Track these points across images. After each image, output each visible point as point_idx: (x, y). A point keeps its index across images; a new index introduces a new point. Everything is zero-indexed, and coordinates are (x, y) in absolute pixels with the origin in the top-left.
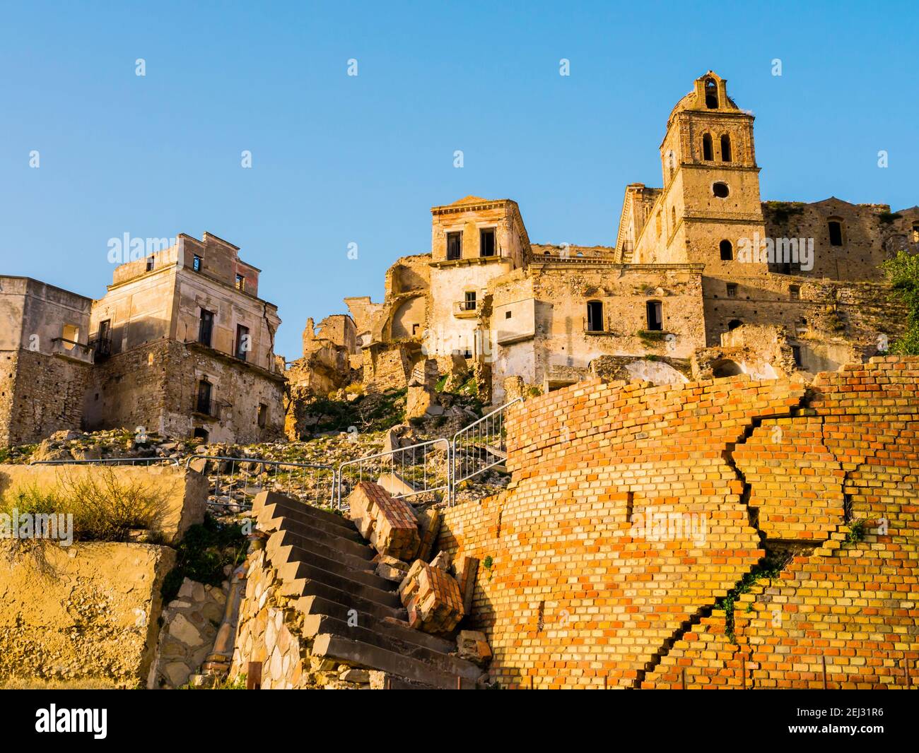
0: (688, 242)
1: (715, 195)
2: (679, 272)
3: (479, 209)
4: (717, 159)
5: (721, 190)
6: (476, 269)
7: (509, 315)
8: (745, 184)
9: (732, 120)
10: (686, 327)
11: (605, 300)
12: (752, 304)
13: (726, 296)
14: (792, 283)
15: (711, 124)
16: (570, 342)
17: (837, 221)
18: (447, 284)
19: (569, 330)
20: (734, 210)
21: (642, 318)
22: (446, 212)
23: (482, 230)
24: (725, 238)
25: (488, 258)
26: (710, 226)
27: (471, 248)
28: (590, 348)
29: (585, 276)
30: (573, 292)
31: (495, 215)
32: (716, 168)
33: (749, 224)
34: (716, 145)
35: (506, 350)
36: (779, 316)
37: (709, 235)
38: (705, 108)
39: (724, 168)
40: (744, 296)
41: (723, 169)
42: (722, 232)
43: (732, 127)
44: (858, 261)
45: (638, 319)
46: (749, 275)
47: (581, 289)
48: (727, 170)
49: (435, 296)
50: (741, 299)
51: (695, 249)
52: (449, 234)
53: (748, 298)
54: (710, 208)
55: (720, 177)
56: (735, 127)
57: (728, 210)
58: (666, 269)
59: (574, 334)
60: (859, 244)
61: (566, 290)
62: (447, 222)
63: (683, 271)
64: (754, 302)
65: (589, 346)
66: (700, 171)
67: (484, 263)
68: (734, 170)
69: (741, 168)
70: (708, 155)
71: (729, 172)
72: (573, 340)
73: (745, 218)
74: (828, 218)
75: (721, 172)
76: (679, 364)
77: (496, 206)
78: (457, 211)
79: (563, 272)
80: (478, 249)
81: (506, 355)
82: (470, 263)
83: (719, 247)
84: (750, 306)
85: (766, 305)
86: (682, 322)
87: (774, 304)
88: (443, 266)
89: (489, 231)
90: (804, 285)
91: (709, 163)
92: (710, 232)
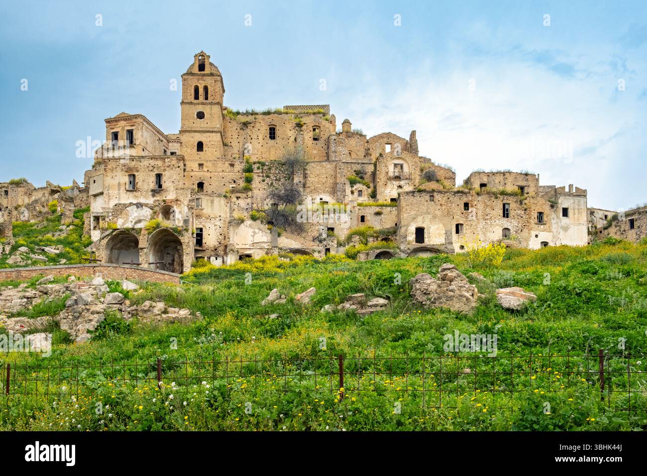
0: (181, 143)
1: (198, 118)
2: (171, 159)
3: (126, 119)
4: (201, 99)
5: (201, 115)
8: (213, 111)
9: (210, 77)
10: (172, 186)
11: (136, 174)
12: (210, 173)
13: (197, 170)
14: (230, 162)
15: (198, 80)
16: (119, 195)
17: (274, 127)
19: (119, 189)
20: (206, 125)
21: (154, 182)
22: (112, 121)
23: (127, 131)
24: (200, 140)
26: (193, 134)
27: (123, 139)
28: (128, 198)
30: (122, 170)
31: (134, 123)
32: (199, 104)
33: (212, 133)
34: (201, 91)
36: (222, 179)
37: (192, 139)
38: (198, 71)
41: (202, 104)
42: (199, 137)
43: (209, 81)
45: (151, 183)
46: (210, 159)
47: (125, 169)
50: (205, 171)
51: (185, 146)
52: (113, 133)
53: (208, 170)
54: (194, 125)
55: (200, 108)
56: (211, 81)
57: (202, 126)
58: (166, 158)
59: (121, 191)
60: (283, 138)
61: (119, 169)
62: (112, 127)
63: (173, 159)
64: (211, 172)
65: (128, 196)
66: (191, 106)
68: (208, 105)
69: (212, 104)
70: (197, 97)
71: (205, 106)
72: (121, 194)
73: (211, 130)
74: (269, 126)
75: (201, 106)
77: (134, 118)
78: (117, 121)
79: (118, 160)
83: (196, 145)
84: (208, 175)
85: (217, 173)
86: (171, 184)
87: (220, 173)
89: (131, 131)
90: (237, 163)
91: (196, 101)
92: (192, 137)
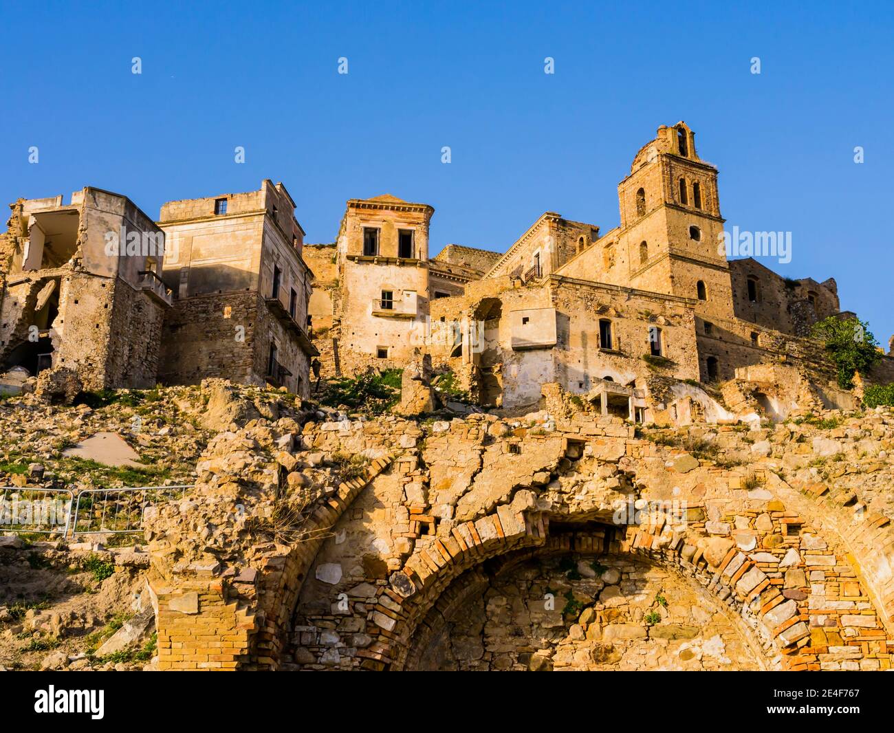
0: (672, 277)
1: (691, 238)
2: (675, 304)
3: (398, 209)
4: (690, 204)
5: (695, 233)
6: (393, 269)
7: (525, 320)
8: (714, 231)
9: (702, 171)
10: (683, 357)
11: (615, 320)
12: (724, 344)
13: (704, 334)
14: (753, 330)
15: (686, 170)
16: (585, 356)
17: (754, 280)
18: (362, 279)
19: (585, 345)
20: (706, 254)
21: (646, 342)
22: (364, 206)
23: (400, 231)
24: (700, 279)
25: (407, 260)
26: (689, 265)
27: (388, 246)
28: (604, 365)
29: (597, 294)
30: (587, 308)
31: (414, 218)
32: (691, 213)
33: (719, 270)
34: (689, 190)
35: (518, 355)
36: (744, 358)
37: (689, 274)
38: (679, 155)
39: (699, 215)
40: (718, 336)
41: (697, 215)
42: (698, 273)
43: (702, 178)
44: (770, 318)
45: (643, 344)
46: (720, 317)
47: (594, 307)
48: (700, 216)
49: (350, 290)
50: (715, 338)
51: (678, 285)
52: (366, 229)
53: (721, 338)
54: (688, 249)
55: (694, 221)
56: (704, 178)
57: (701, 253)
58: (665, 300)
59: (589, 349)
60: (771, 303)
61: (580, 304)
62: (364, 217)
63: (680, 304)
64: (726, 342)
65: (602, 363)
66: (680, 213)
67: (403, 264)
68: (705, 218)
69: (710, 217)
70: (684, 200)
71: (701, 219)
72: (588, 355)
73: (715, 264)
74: (749, 276)
75: (695, 217)
76: (711, 392)
77: (415, 210)
78: (375, 207)
79: (578, 287)
80: (396, 249)
81: (519, 361)
82: (388, 261)
83: (695, 287)
84: (722, 345)
85: (735, 347)
86: (679, 352)
87: (740, 347)
88: (360, 261)
89: (408, 233)
90: (762, 334)
91: (686, 207)
92: (689, 271)
